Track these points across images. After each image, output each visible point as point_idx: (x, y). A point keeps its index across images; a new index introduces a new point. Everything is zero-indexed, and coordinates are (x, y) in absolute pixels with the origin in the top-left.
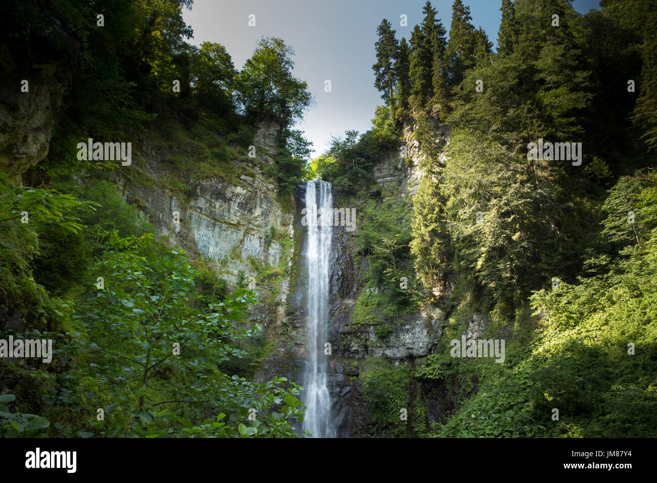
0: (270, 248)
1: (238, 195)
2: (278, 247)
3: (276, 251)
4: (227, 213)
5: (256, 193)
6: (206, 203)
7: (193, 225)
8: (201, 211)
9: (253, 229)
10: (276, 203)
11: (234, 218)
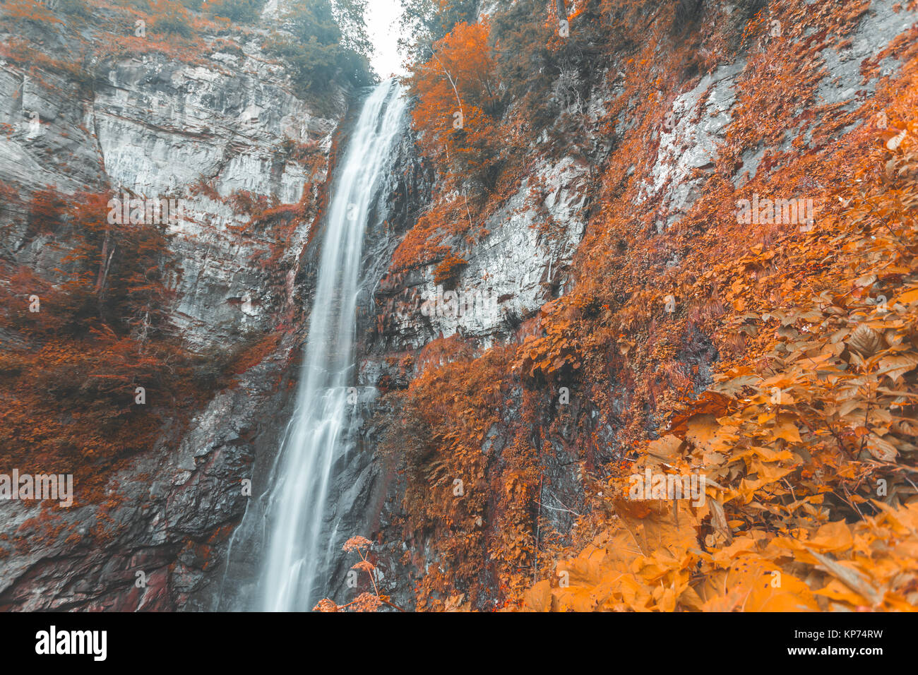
0: (284, 175)
1: (199, 83)
2: (300, 172)
3: (298, 179)
4: (178, 115)
5: (243, 80)
6: (130, 97)
7: (105, 138)
8: (118, 112)
9: (244, 144)
10: (294, 99)
11: (194, 122)
